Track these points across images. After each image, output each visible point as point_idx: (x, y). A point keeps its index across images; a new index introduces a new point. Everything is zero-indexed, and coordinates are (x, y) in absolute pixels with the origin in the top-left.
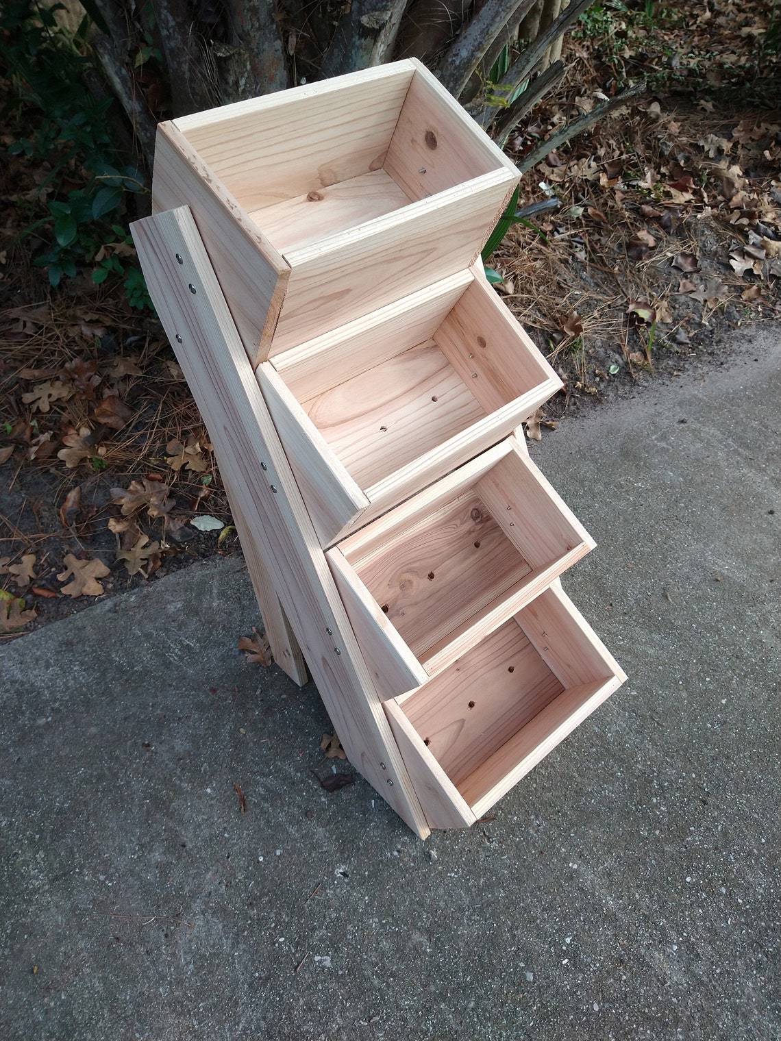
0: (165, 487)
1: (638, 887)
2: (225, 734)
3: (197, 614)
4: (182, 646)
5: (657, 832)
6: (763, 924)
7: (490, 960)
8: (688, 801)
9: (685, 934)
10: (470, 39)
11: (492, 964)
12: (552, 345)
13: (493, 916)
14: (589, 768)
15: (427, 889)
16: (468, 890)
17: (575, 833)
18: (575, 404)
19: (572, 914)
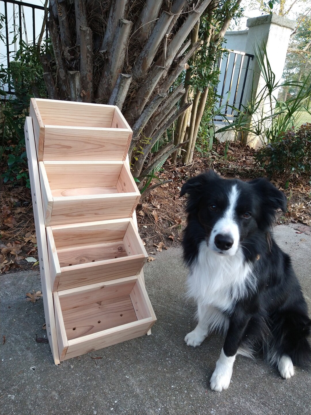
0: (20, 246)
1: (151, 387)
2: (7, 321)
3: (15, 285)
4: (5, 293)
5: (165, 369)
6: (199, 405)
7: (81, 404)
8: (181, 360)
9: (165, 405)
10: (138, 123)
11: (81, 406)
12: (171, 225)
13: (88, 390)
14: (145, 346)
15: (65, 378)
16: (81, 380)
17: (132, 366)
18: (176, 244)
19: (121, 393)
